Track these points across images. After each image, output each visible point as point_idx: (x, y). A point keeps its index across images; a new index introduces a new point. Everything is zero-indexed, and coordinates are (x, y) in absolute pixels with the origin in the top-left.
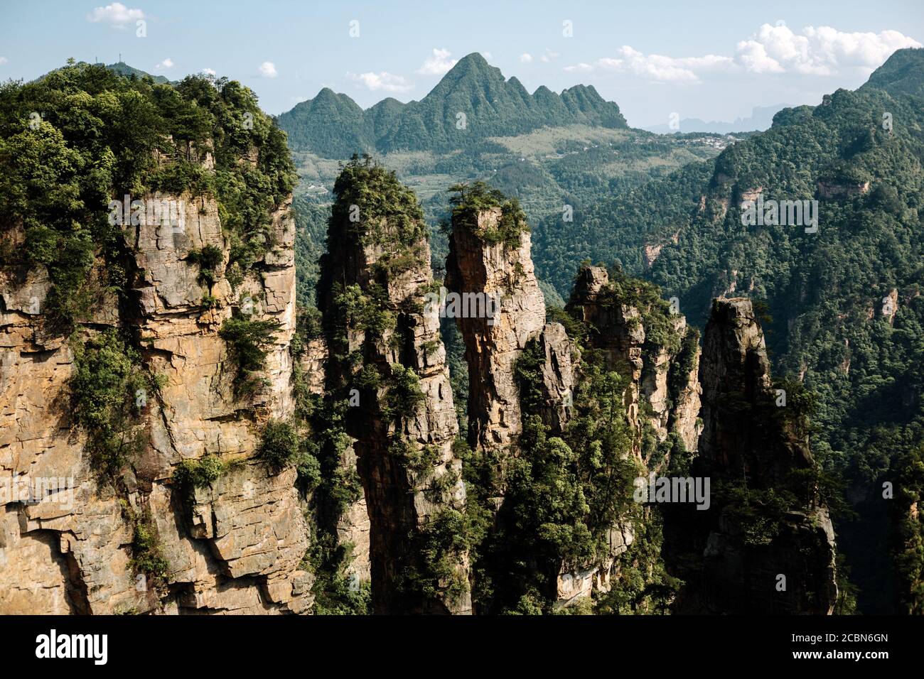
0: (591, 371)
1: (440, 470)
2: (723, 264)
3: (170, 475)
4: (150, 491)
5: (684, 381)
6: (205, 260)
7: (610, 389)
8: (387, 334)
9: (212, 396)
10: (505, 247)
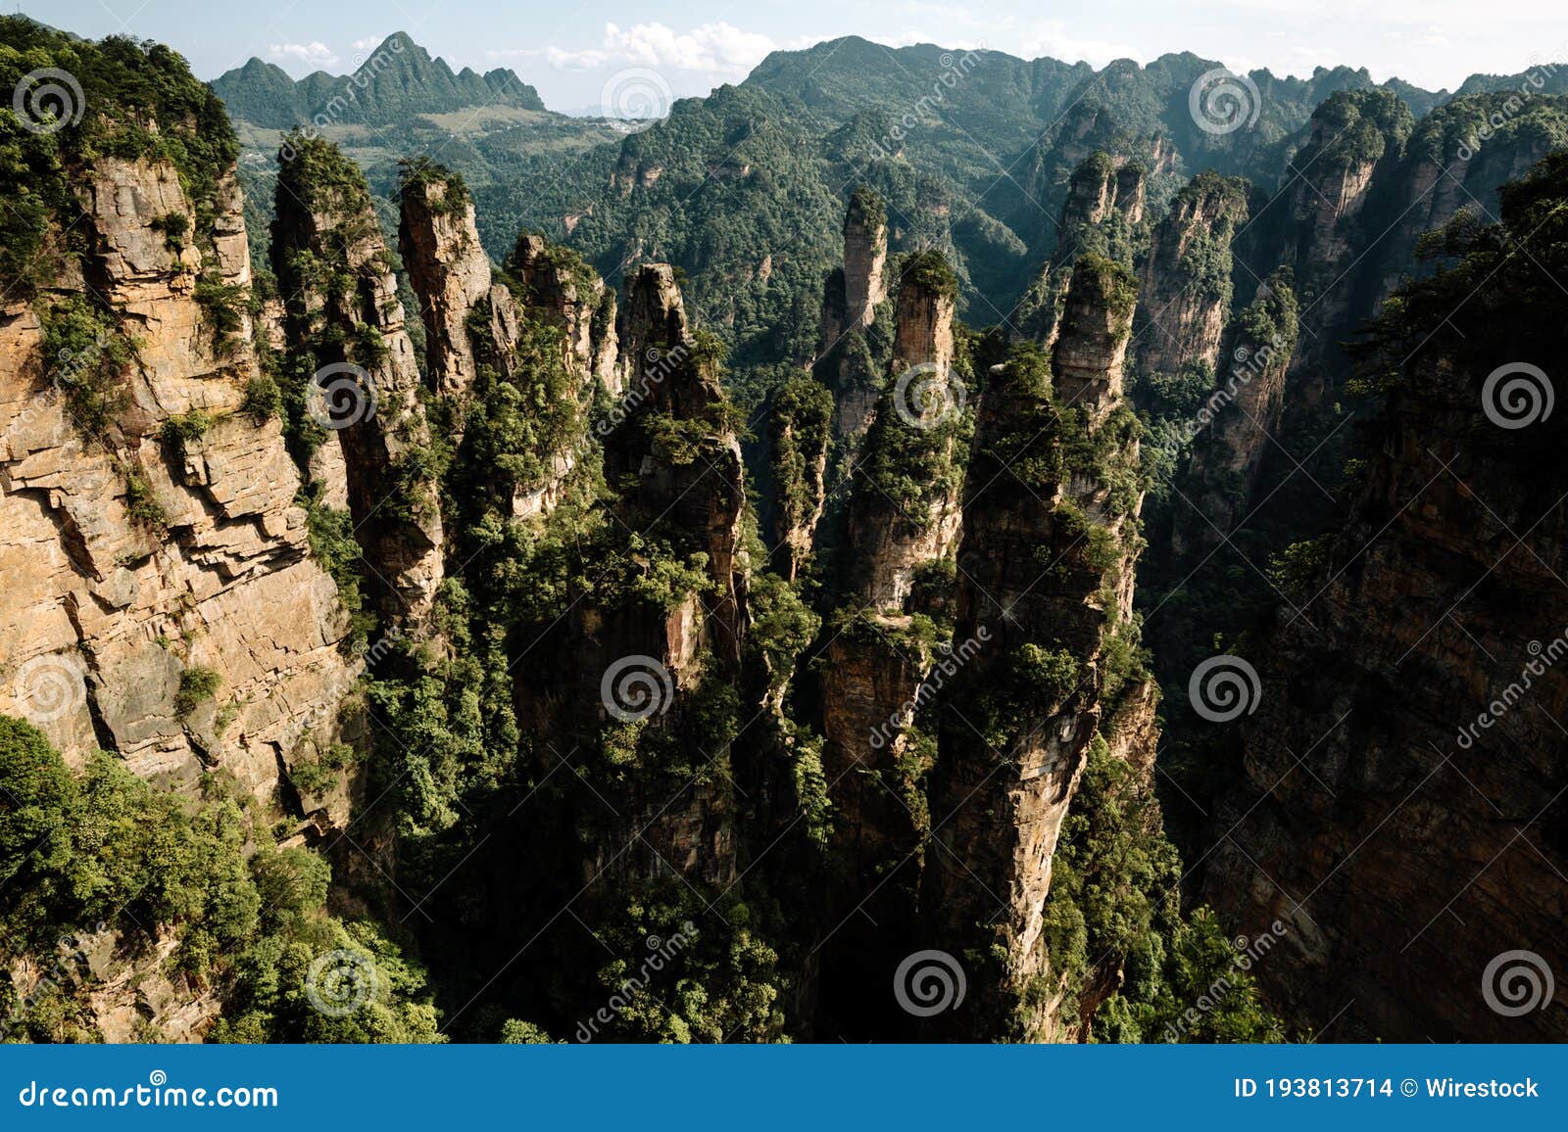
0: (532, 326)
1: (407, 414)
2: (631, 234)
3: (158, 430)
4: (139, 445)
5: (603, 333)
6: (171, 227)
7: (549, 340)
8: (348, 296)
9: (192, 355)
10: (452, 217)
